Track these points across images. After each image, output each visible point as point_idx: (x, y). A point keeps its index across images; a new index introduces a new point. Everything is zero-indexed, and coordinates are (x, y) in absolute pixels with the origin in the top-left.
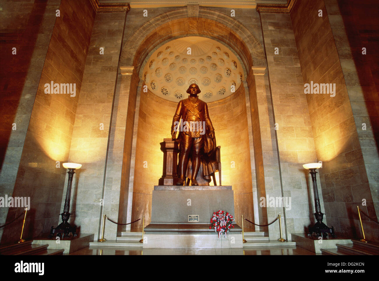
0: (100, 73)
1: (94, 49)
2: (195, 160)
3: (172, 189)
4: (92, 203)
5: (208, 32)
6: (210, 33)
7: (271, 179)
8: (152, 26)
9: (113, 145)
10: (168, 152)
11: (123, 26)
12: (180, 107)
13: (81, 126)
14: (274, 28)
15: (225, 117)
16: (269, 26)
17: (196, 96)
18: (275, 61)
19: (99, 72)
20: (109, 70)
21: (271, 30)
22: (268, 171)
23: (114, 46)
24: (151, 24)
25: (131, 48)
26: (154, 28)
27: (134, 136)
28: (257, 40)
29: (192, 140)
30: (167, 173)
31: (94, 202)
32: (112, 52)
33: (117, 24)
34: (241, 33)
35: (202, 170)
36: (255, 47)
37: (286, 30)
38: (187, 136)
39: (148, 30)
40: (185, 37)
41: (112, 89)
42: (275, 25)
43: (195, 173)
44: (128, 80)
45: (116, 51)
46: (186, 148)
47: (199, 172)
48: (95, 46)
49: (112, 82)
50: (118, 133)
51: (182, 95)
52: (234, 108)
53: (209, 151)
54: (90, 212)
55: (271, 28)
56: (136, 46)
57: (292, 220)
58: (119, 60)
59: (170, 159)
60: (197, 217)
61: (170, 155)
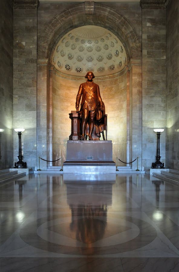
0: (25, 65)
1: (18, 44)
2: (91, 124)
3: (78, 142)
4: (31, 150)
5: (101, 22)
6: (103, 23)
7: (136, 136)
8: (58, 22)
9: (40, 115)
10: (74, 120)
11: (36, 23)
12: (81, 89)
13: (18, 103)
14: (151, 24)
15: (113, 88)
16: (147, 23)
17: (91, 81)
18: (147, 54)
19: (24, 63)
20: (31, 62)
21: (149, 27)
22: (135, 132)
23: (32, 42)
24: (57, 21)
25: (44, 43)
26: (60, 24)
27: (50, 107)
28: (136, 36)
29: (89, 112)
30: (74, 133)
31: (33, 150)
32: (31, 47)
33: (31, 21)
34: (125, 29)
35: (95, 130)
36: (135, 41)
37: (160, 26)
38: (86, 110)
39: (55, 26)
40: (83, 26)
41: (35, 77)
42: (152, 21)
43: (91, 132)
44: (45, 69)
45: (34, 46)
46: (85, 117)
47: (93, 132)
48: (17, 42)
49: (34, 71)
50: (42, 108)
51: (81, 69)
52: (119, 83)
53: (99, 119)
54: (31, 155)
55: (148, 24)
56: (48, 41)
57: (146, 160)
58: (37, 54)
59: (75, 124)
60: (92, 157)
61: (75, 122)
